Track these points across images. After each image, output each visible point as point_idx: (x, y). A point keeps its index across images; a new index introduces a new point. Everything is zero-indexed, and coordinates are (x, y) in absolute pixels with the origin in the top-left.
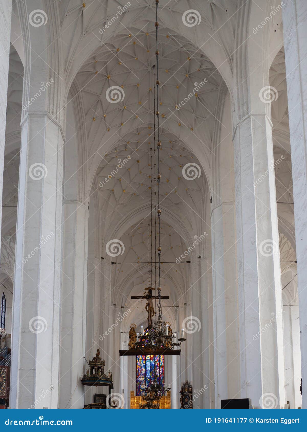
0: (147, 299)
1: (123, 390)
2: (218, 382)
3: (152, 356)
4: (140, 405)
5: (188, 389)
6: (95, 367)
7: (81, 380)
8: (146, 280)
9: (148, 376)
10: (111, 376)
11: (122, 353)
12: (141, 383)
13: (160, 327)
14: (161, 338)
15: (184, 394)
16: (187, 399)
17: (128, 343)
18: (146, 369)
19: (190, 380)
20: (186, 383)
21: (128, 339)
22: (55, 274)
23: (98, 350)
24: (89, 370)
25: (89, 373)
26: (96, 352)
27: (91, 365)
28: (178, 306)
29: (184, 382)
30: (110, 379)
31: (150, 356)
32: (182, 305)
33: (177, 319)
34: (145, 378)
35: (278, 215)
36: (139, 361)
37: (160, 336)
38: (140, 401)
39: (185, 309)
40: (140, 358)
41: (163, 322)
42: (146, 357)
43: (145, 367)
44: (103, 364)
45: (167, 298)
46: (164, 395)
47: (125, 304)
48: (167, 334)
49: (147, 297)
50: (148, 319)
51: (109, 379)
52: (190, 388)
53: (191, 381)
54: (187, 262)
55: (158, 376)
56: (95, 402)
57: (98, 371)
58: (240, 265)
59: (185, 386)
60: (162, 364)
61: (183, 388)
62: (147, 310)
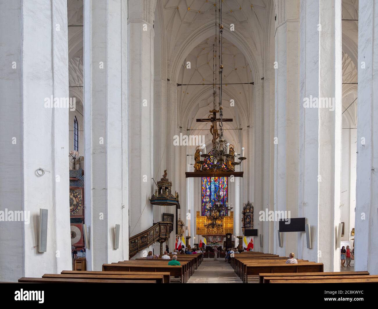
0: (211, 121)
1: (190, 210)
2: (277, 202)
3: (217, 178)
4: (205, 225)
5: (250, 210)
6: (163, 188)
7: (150, 200)
8: (211, 102)
9: (212, 197)
10: (178, 196)
11: (188, 175)
12: (206, 204)
13: (221, 146)
14: (223, 156)
15: (246, 214)
16: (249, 219)
17: (193, 165)
18: (210, 190)
19: (252, 201)
20: (247, 204)
21: (194, 162)
22: (123, 95)
23: (165, 171)
24: (157, 191)
25: (157, 193)
26: (163, 173)
27: (158, 185)
28: (241, 129)
29: (246, 202)
30: (177, 199)
31: (215, 178)
32: (245, 128)
33: (241, 142)
34: (210, 199)
35: (342, 33)
36: (204, 183)
37: (221, 154)
38: (205, 221)
39: (248, 131)
40: (205, 180)
41: (225, 141)
42: (210, 179)
43: (210, 188)
44: (170, 185)
45: (231, 120)
46: (228, 215)
47: (190, 127)
48: (228, 152)
49: (212, 120)
50: (213, 141)
51: (175, 199)
52: (252, 209)
53: (252, 203)
54: (251, 83)
55: (222, 198)
56: (163, 221)
57: (165, 191)
58: (302, 85)
59: (246, 207)
60: (225, 186)
61: (245, 209)
62: (212, 133)
